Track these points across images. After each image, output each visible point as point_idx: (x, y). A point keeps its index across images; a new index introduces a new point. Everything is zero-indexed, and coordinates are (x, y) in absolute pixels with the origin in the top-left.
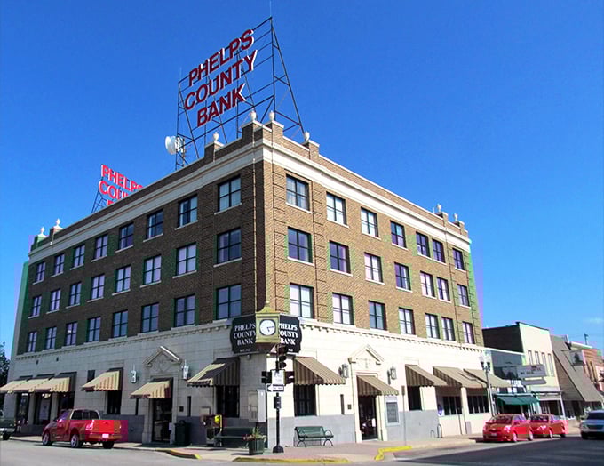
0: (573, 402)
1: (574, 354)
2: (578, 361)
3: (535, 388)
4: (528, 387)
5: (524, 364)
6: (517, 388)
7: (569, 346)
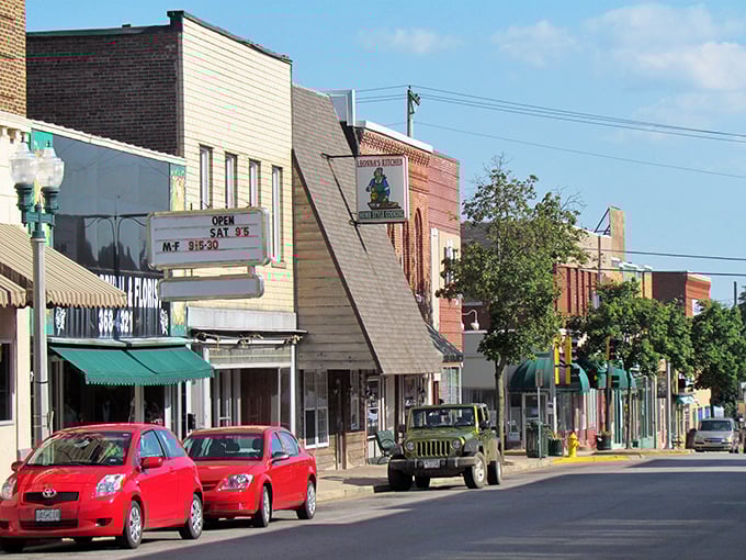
0: (333, 374)
1: (368, 174)
2: (381, 204)
3: (204, 314)
4: (177, 307)
5: (177, 207)
6: (136, 311)
7: (353, 135)
